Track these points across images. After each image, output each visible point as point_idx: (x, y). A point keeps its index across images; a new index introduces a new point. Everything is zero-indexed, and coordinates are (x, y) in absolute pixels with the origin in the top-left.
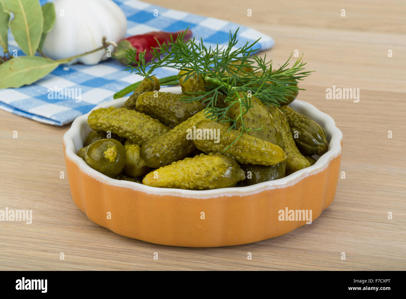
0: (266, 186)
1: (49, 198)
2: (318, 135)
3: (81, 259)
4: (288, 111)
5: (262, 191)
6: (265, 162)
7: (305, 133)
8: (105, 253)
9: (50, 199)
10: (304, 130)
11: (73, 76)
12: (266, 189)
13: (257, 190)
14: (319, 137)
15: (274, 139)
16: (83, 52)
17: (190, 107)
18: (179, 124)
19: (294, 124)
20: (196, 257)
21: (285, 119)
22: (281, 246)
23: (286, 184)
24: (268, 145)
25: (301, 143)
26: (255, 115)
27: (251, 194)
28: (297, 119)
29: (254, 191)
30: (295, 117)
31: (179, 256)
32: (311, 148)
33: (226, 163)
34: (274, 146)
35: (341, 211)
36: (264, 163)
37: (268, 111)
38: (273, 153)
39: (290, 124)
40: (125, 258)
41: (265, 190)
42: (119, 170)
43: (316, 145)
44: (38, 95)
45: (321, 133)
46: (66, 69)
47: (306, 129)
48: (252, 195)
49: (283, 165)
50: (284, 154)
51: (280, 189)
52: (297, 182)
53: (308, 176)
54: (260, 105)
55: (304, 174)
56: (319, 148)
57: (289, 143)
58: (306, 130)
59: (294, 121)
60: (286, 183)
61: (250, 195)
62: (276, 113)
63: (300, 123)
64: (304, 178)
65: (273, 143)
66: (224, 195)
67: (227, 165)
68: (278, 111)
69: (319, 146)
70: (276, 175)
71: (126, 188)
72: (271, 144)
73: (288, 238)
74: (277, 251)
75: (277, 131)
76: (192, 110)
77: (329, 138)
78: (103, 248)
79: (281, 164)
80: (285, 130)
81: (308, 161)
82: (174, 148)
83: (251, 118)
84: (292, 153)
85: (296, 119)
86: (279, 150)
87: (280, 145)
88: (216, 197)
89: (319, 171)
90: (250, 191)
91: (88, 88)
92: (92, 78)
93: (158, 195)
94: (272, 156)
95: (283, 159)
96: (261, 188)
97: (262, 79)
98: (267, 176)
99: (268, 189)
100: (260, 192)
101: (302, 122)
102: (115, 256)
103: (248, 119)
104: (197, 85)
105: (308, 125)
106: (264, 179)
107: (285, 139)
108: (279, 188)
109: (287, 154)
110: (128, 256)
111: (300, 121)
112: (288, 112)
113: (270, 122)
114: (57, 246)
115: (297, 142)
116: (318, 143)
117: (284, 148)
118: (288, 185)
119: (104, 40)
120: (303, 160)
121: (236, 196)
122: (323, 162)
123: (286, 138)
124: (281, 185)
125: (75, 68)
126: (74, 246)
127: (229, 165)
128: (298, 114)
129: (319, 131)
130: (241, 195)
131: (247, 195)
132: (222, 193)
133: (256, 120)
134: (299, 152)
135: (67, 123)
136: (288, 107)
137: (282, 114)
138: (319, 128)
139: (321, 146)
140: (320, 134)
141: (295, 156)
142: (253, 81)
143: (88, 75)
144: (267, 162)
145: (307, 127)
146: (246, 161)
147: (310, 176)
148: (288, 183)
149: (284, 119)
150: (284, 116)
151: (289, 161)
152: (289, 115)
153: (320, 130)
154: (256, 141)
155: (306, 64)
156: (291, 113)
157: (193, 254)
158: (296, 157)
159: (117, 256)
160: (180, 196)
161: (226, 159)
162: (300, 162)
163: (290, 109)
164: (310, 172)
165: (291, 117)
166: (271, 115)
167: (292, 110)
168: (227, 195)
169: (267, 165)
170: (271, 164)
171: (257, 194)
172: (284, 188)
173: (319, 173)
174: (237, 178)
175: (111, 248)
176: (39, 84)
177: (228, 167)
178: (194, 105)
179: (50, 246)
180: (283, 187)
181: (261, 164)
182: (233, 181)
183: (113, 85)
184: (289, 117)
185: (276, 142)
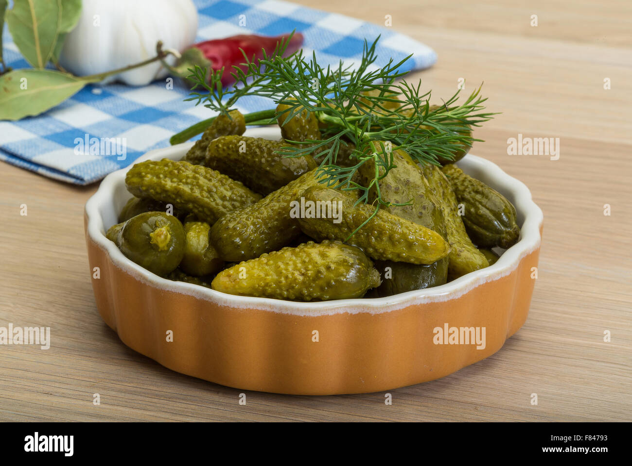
0: (415, 298)
1: (59, 304)
2: (503, 214)
3: (108, 409)
4: (454, 173)
5: (408, 305)
6: (414, 258)
7: (481, 211)
8: (147, 399)
9: (61, 306)
10: (480, 206)
11: (107, 103)
12: (414, 303)
13: (398, 304)
14: (504, 217)
15: (430, 220)
16: (125, 65)
17: (294, 163)
18: (275, 190)
19: (464, 195)
20: (296, 411)
21: (449, 187)
22: (436, 396)
23: (447, 296)
24: (420, 230)
25: (475, 227)
26: (400, 180)
27: (389, 311)
28: (469, 188)
29: (394, 305)
30: (466, 184)
31: (268, 408)
32: (490, 235)
33: (350, 259)
34: (430, 232)
35: (537, 341)
36: (412, 260)
37: (421, 174)
38: (428, 244)
39: (456, 194)
40: (179, 409)
41: (412, 304)
42: (175, 263)
43: (499, 232)
44: (49, 133)
45: (507, 211)
46: (97, 91)
47: (484, 204)
48: (392, 312)
49: (444, 262)
50: (446, 245)
51: (437, 303)
52: (465, 293)
53: (484, 283)
54: (408, 163)
55: (478, 279)
56: (504, 235)
57: (455, 226)
58: (483, 206)
59: (464, 191)
60: (448, 293)
61: (387, 312)
62: (434, 177)
63: (473, 194)
64: (477, 286)
65: (427, 226)
66: (345, 312)
67: (351, 261)
68: (439, 174)
69: (503, 233)
70: (431, 279)
71: (184, 294)
72: (424, 229)
73: (448, 383)
74: (430, 405)
75: (435, 207)
76: (298, 168)
77: (521, 219)
78: (144, 391)
79: (440, 261)
80: (449, 206)
81: (484, 257)
82: (266, 230)
83: (393, 184)
84: (458, 244)
85: (467, 187)
86: (438, 238)
87: (439, 231)
88: (331, 313)
89: (503, 275)
90: (388, 305)
91: (131, 124)
92: (138, 108)
93: (236, 307)
94: (425, 248)
95: (443, 255)
96: (406, 302)
97: (412, 121)
98: (416, 282)
99: (418, 302)
100: (404, 307)
101: (477, 192)
102: (162, 406)
103: (388, 186)
104: (307, 126)
105: (487, 197)
106: (412, 287)
107: (448, 220)
108: (436, 301)
109: (450, 246)
110: (184, 406)
111: (473, 191)
112: (455, 175)
113: (424, 192)
114: (68, 387)
115: (469, 225)
116: (503, 228)
117: (445, 236)
118: (451, 298)
119: (159, 45)
120: (477, 256)
121: (364, 313)
122: (510, 259)
123: (450, 219)
124: (440, 296)
125: (112, 90)
126: (97, 387)
127: (354, 261)
128: (471, 179)
129: (504, 207)
130: (373, 312)
131: (382, 311)
132: (340, 308)
133: (401, 188)
134: (471, 242)
135: (95, 180)
136: (455, 166)
137: (444, 179)
138: (504, 202)
139: (507, 233)
140: (506, 214)
141: (464, 249)
142: (398, 123)
143: (133, 103)
144: (417, 259)
145: (484, 201)
146: (383, 256)
147: (486, 283)
148: (451, 294)
149: (447, 187)
150: (447, 182)
151: (454, 257)
152: (456, 181)
153: (506, 206)
154: (399, 223)
155: (486, 99)
156: (459, 176)
157: (291, 406)
158: (466, 251)
159: (166, 406)
160: (272, 310)
161: (350, 251)
162: (472, 259)
163: (457, 170)
164: (488, 277)
165: (458, 183)
166: (425, 180)
167: (461, 172)
168: (349, 311)
169: (416, 263)
170: (424, 262)
171: (400, 310)
172: (445, 302)
173: (502, 279)
174: (366, 283)
175: (157, 392)
176: (52, 114)
177: (352, 266)
178: (300, 161)
179: (57, 385)
180: (442, 300)
181: (408, 262)
182: (361, 289)
183: (171, 120)
184: (455, 184)
185: (433, 225)
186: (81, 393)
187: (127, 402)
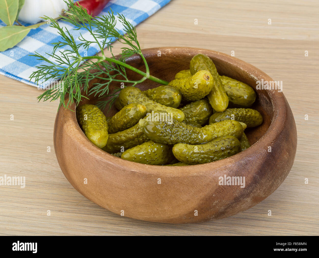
1: (51, 160)
11: (40, 35)
44: (20, 58)
114: (67, 206)
126: (79, 205)
143: (51, 34)
179: (63, 206)
186: (74, 209)
187: (94, 212)
